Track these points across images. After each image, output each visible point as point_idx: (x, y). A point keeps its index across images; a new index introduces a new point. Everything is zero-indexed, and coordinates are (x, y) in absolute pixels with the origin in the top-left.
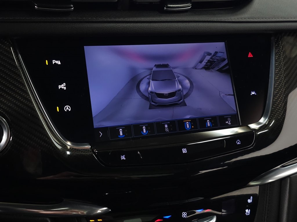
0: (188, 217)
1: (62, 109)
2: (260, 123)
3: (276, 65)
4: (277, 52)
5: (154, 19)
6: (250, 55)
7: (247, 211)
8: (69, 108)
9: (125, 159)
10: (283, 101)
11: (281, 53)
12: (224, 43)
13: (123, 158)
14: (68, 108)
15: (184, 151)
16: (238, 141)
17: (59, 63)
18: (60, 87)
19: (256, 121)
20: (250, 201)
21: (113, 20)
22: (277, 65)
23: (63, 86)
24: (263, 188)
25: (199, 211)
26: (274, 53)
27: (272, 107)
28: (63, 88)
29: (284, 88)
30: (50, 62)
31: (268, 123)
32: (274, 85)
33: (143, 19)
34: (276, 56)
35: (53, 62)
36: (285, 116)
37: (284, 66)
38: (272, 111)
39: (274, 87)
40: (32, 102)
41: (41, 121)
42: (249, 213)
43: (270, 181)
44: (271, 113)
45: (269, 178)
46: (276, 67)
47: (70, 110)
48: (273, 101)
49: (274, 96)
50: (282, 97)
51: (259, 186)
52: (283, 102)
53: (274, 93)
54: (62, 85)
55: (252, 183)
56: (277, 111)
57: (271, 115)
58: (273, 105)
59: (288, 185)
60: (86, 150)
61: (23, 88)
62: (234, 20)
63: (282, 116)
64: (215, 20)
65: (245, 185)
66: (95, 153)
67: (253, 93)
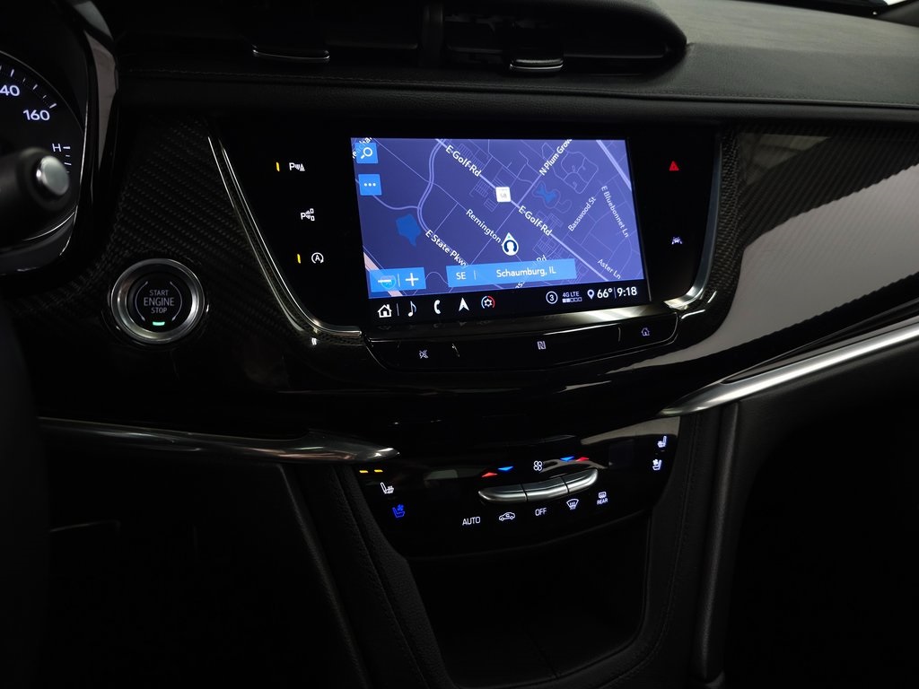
0: (544, 470)
1: (306, 258)
2: (689, 298)
3: (723, 186)
4: (726, 162)
5: (490, 86)
6: (674, 167)
7: (655, 462)
8: (321, 258)
9: (426, 357)
10: (735, 256)
11: (733, 164)
12: (624, 141)
13: (424, 355)
14: (318, 257)
15: (541, 345)
16: (645, 331)
17: (301, 168)
18: (303, 215)
19: (681, 294)
20: (661, 444)
21: (408, 83)
22: (725, 188)
23: (308, 215)
24: (688, 421)
25: (567, 460)
26: (720, 162)
27: (712, 268)
28: (308, 217)
29: (736, 231)
30: (284, 167)
31: (704, 298)
32: (718, 226)
33: (467, 85)
34: (723, 169)
35: (291, 167)
36: (737, 285)
37: (738, 189)
38: (712, 276)
39: (717, 230)
40: (247, 242)
41: (264, 278)
42: (659, 466)
43: (700, 408)
44: (710, 280)
45: (698, 404)
46: (723, 191)
47: (322, 261)
48: (714, 257)
49: (717, 247)
50: (732, 250)
51: (679, 418)
52: (733, 259)
53: (716, 241)
54: (308, 212)
55: (667, 412)
56: (721, 276)
57: (708, 284)
58: (714, 264)
59: (735, 417)
60: (352, 339)
61: (230, 214)
62: (645, 95)
63: (731, 284)
64: (610, 93)
65: (653, 414)
66: (369, 344)
67: (677, 241)
